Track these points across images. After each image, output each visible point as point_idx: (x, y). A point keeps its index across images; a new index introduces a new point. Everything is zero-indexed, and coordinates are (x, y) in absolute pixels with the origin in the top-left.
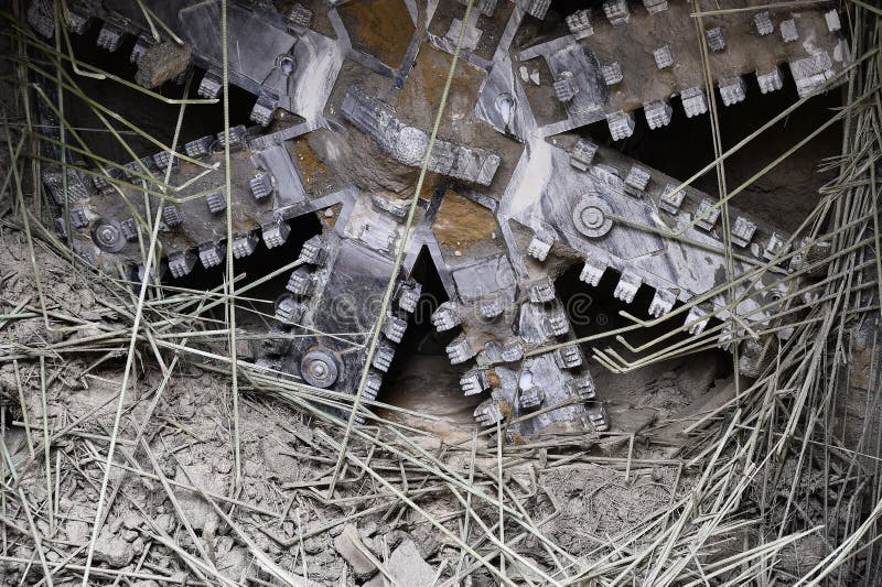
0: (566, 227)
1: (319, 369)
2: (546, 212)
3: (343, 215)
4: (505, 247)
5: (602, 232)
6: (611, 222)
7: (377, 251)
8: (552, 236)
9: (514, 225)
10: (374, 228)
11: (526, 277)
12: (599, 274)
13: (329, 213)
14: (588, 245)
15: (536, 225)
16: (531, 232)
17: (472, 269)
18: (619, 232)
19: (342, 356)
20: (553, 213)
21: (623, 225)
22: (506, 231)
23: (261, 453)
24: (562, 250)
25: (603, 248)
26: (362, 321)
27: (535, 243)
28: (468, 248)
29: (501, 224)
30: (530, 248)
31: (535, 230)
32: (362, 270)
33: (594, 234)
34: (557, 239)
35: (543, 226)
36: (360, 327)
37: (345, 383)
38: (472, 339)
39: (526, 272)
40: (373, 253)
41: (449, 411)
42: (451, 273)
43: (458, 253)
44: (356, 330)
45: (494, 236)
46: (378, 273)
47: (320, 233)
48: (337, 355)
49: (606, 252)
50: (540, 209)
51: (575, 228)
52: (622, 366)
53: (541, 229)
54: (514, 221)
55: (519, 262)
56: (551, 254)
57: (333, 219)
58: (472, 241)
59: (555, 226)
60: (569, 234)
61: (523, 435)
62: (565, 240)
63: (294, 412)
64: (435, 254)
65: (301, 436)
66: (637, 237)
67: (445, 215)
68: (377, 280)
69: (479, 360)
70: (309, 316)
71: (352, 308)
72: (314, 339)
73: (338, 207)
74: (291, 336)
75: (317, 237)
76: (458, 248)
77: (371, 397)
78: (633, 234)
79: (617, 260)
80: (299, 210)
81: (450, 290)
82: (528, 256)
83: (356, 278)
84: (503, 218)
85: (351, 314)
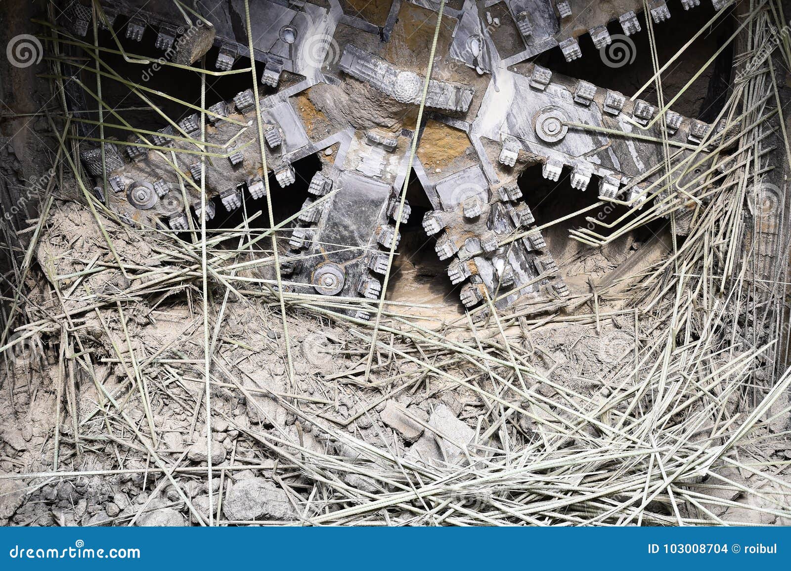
0: (530, 137)
1: (329, 281)
2: (511, 127)
3: (341, 152)
4: (479, 159)
5: (559, 137)
6: (567, 128)
7: (371, 178)
8: (518, 146)
9: (485, 141)
10: (369, 159)
11: (497, 182)
12: (559, 171)
13: (328, 152)
14: (546, 149)
16: (500, 145)
17: (451, 181)
18: (573, 136)
19: (346, 268)
20: (517, 127)
21: (575, 130)
22: (479, 147)
24: (526, 156)
25: (558, 150)
26: (362, 237)
27: (505, 153)
28: (446, 165)
29: (474, 142)
30: (502, 157)
31: (503, 143)
32: (360, 195)
33: (553, 140)
34: (522, 148)
35: (508, 138)
36: (359, 241)
37: (350, 290)
38: (454, 238)
39: (496, 177)
40: (366, 179)
42: (434, 187)
43: (438, 170)
44: (357, 245)
45: (468, 152)
46: (373, 196)
47: (320, 170)
48: (341, 266)
49: (561, 153)
50: (506, 124)
51: (538, 138)
54: (485, 138)
55: (492, 171)
56: (519, 160)
57: (332, 156)
58: (449, 158)
59: (519, 138)
60: (531, 142)
62: (527, 148)
64: (420, 173)
67: (428, 140)
68: (373, 201)
69: (461, 254)
70: (316, 239)
71: (353, 227)
72: (321, 257)
73: (337, 145)
74: (302, 257)
75: (318, 173)
76: (438, 165)
77: (374, 297)
78: (584, 137)
80: (303, 153)
81: (434, 201)
83: (355, 202)
84: (475, 137)
85: (352, 232)
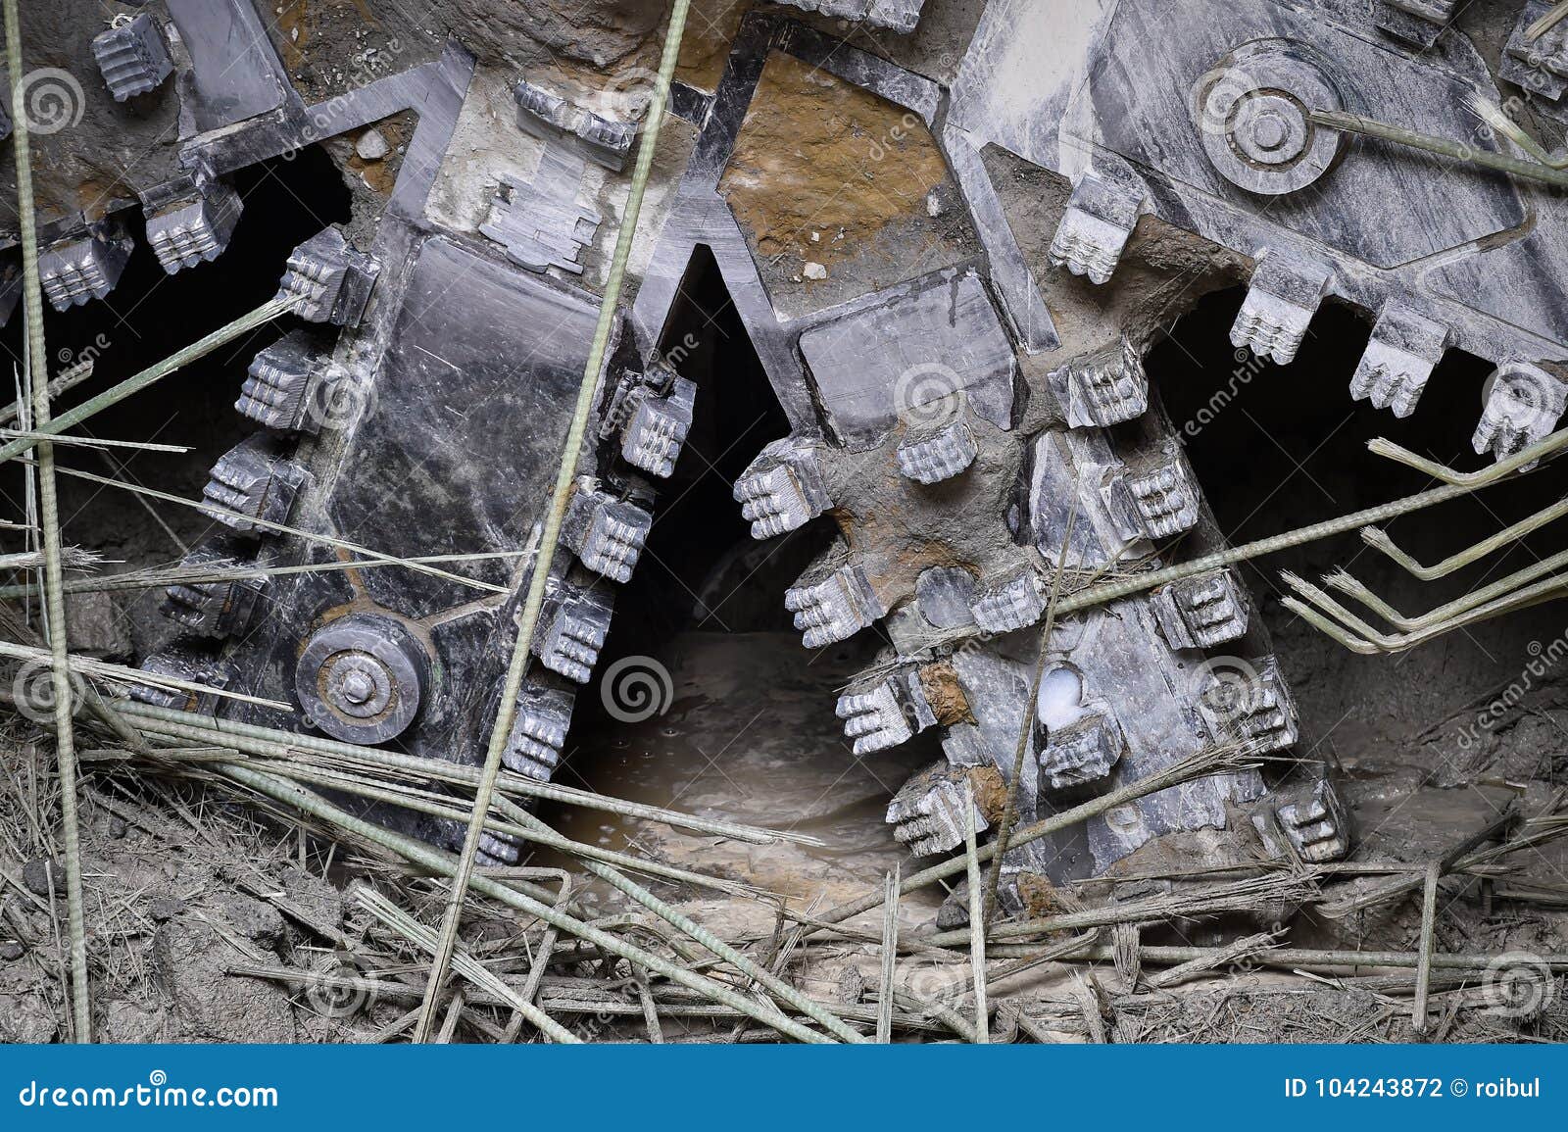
0: (1180, 163)
1: (358, 683)
2: (1108, 113)
3: (419, 152)
4: (974, 242)
5: (1304, 176)
6: (1335, 138)
7: (539, 273)
8: (1131, 198)
9: (1004, 169)
10: (531, 194)
11: (1048, 342)
12: (1298, 320)
13: (372, 146)
14: (1255, 224)
15: (1074, 162)
16: (1060, 187)
17: (864, 323)
18: (1362, 174)
19: (436, 636)
20: (1134, 115)
21: (1377, 150)
22: (976, 187)
23: (161, 973)
24: (1166, 246)
25: (1309, 232)
26: (499, 515)
27: (1076, 223)
28: (848, 252)
29: (958, 164)
30: (1060, 239)
31: (1075, 180)
32: (492, 340)
33: (1277, 185)
34: (1150, 207)
35: (1099, 164)
36: (492, 533)
37: (446, 727)
38: (870, 560)
39: (1047, 325)
40: (523, 279)
41: (805, 812)
42: (793, 340)
43: (813, 270)
44: (477, 545)
45: (934, 207)
46: (545, 348)
47: (345, 218)
48: (419, 632)
49: (1318, 246)
50: (1088, 105)
51: (1211, 169)
52: (1386, 627)
53: (1095, 175)
54: (1002, 152)
55: (1024, 294)
56: (1130, 262)
57: (386, 166)
58: (860, 227)
59: (1140, 164)
60: (1191, 190)
61: (1056, 883)
62: (1175, 211)
63: (274, 832)
64: (738, 276)
65: (299, 911)
66: (1428, 188)
67: (767, 139)
68: (545, 373)
69: (899, 633)
70: (317, 501)
71: (466, 471)
72: (337, 578)
73: (400, 124)
74: (260, 572)
75: (333, 231)
76: (815, 252)
77: (538, 771)
78: (1413, 182)
79: (1358, 270)
80: (268, 140)
81: (792, 396)
82: (1050, 268)
83: (475, 369)
84: (964, 145)
85: (462, 490)
